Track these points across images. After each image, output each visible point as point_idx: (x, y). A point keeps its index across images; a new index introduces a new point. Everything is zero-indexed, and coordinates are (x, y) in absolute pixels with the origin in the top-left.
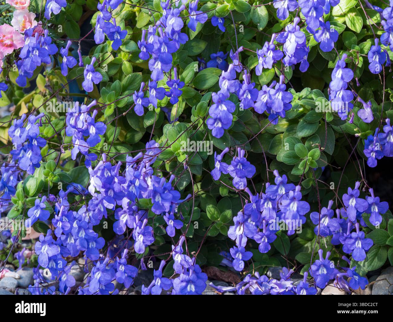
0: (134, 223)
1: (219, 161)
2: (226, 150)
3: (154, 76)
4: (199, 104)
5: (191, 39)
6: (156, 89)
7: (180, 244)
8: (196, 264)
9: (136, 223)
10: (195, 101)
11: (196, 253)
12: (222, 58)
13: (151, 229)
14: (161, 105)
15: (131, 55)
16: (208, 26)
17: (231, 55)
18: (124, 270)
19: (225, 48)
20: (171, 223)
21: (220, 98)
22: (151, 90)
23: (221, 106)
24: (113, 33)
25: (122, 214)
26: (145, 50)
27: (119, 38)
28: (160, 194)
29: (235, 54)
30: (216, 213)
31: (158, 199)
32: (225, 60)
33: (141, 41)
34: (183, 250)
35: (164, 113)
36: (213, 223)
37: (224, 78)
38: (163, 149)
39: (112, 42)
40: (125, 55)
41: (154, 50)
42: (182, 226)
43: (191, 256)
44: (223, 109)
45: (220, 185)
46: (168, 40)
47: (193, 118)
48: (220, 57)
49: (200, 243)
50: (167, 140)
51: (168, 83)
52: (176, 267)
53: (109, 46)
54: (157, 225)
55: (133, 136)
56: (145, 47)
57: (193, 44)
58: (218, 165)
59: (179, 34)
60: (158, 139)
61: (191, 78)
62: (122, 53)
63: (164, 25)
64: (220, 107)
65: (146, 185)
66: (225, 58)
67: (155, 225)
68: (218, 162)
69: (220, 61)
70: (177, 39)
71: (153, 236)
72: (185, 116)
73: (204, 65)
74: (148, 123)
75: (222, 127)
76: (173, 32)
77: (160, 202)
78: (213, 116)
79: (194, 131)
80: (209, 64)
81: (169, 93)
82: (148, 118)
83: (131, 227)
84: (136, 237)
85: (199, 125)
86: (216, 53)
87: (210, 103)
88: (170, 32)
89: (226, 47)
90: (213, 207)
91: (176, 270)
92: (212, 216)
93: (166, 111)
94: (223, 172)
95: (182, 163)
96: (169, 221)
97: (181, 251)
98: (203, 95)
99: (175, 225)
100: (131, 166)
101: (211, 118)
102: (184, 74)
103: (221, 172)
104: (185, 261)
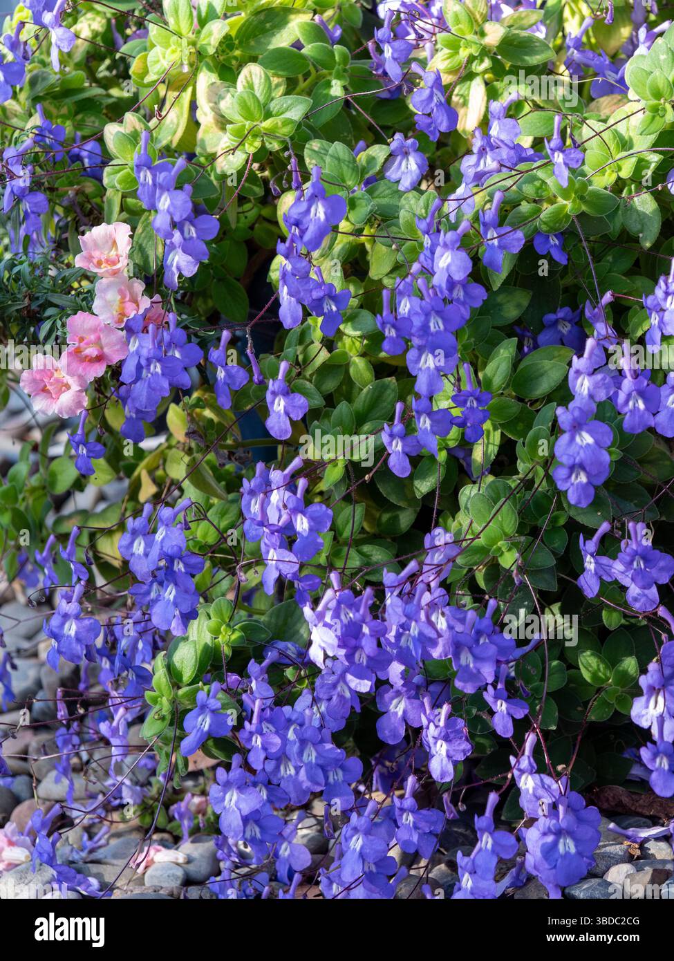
0: (422, 716)
1: (592, 555)
2: (604, 527)
3: (422, 385)
4: (531, 433)
5: (495, 289)
6: (430, 414)
7: (527, 752)
8: (571, 790)
9: (425, 713)
10: (520, 426)
11: (568, 765)
12: (570, 322)
13: (461, 723)
14: (447, 445)
15: (365, 342)
16: (528, 255)
17: (587, 313)
18: (414, 823)
19: (574, 299)
20: (501, 707)
21: (574, 420)
22: (419, 418)
23: (580, 435)
24: (320, 301)
25: (393, 699)
26: (393, 333)
27: (334, 308)
28: (470, 649)
29: (596, 310)
30: (602, 666)
31: (466, 659)
32: (576, 323)
33: (381, 315)
34: (535, 765)
35: (457, 459)
36: (599, 690)
37: (578, 372)
38: (464, 544)
39: (320, 320)
40: (353, 343)
41: (414, 330)
42: (527, 711)
43: (557, 776)
44: (585, 442)
45: (602, 606)
46: (441, 303)
47: (522, 466)
48: (563, 319)
49: (575, 738)
50: (469, 521)
51: (454, 399)
52: (525, 803)
53: (314, 330)
54: (474, 711)
55: (395, 519)
56: (394, 326)
57: (500, 299)
58: (590, 564)
59: (464, 286)
60: (450, 520)
61: (506, 377)
62: (347, 341)
63: (428, 272)
64: (578, 439)
65: (433, 632)
66: (577, 320)
67: (468, 712)
68: (589, 557)
69: (565, 329)
70: (462, 298)
71: (467, 740)
72: (504, 463)
73: (531, 341)
74: (423, 486)
75: (589, 483)
76: (451, 284)
77: (471, 665)
78: (565, 460)
79: (528, 495)
80: (541, 338)
81: (459, 421)
82: (423, 477)
83: (416, 725)
84: (431, 745)
85: (537, 482)
86: (555, 312)
87: (555, 430)
88: (444, 286)
89: (575, 295)
90: (592, 655)
91: (525, 809)
92: (595, 675)
93: (461, 455)
94: (604, 578)
95: (509, 571)
96: (496, 702)
97: (532, 767)
98: (538, 411)
99: (512, 711)
100: (396, 593)
101: (561, 465)
102: (489, 369)
103: (600, 578)
104: (543, 787)
